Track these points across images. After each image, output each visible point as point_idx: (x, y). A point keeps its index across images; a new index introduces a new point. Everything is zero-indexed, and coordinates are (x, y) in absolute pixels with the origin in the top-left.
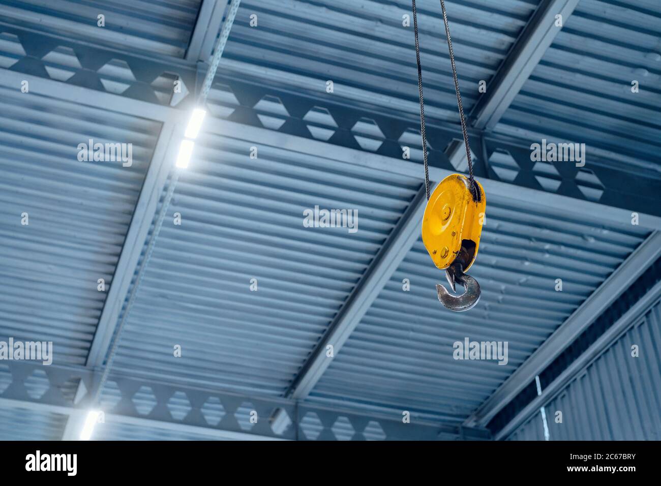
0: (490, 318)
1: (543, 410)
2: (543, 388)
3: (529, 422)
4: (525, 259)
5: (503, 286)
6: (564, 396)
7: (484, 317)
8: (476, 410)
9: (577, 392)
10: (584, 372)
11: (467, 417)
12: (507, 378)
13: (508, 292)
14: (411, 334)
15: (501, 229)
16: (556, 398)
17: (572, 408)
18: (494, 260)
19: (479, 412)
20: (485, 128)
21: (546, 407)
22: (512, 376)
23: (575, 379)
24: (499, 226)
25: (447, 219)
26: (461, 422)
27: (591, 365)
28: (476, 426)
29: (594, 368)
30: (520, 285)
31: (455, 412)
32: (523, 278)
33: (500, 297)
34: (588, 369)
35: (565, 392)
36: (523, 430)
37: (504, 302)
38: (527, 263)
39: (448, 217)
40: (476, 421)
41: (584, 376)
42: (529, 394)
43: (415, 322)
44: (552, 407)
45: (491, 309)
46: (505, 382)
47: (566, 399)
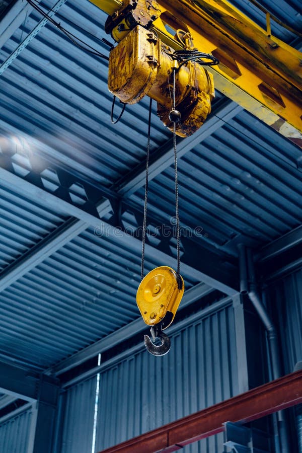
0: (84, 310)
1: (98, 375)
2: (102, 362)
3: (88, 380)
4: (117, 278)
5: (99, 293)
6: (115, 369)
7: (80, 309)
8: (54, 365)
9: (125, 370)
10: (133, 357)
11: (46, 368)
12: (81, 349)
13: (100, 297)
14: (29, 308)
15: (110, 257)
16: (110, 369)
17: (119, 378)
18: (98, 275)
19: (56, 366)
20: (123, 195)
21: (101, 374)
22: (85, 349)
23: (126, 360)
24: (109, 255)
26: (43, 371)
27: (138, 354)
28: (51, 375)
29: (140, 356)
30: (111, 294)
31: (40, 364)
32: (113, 291)
33: (95, 299)
34: (136, 356)
35: (117, 367)
36: (82, 385)
37: (96, 302)
38: (119, 282)
39: (158, 293)
40: (52, 372)
41: (132, 360)
42: (93, 362)
44: (105, 375)
45: (86, 304)
46: (79, 352)
47: (116, 372)
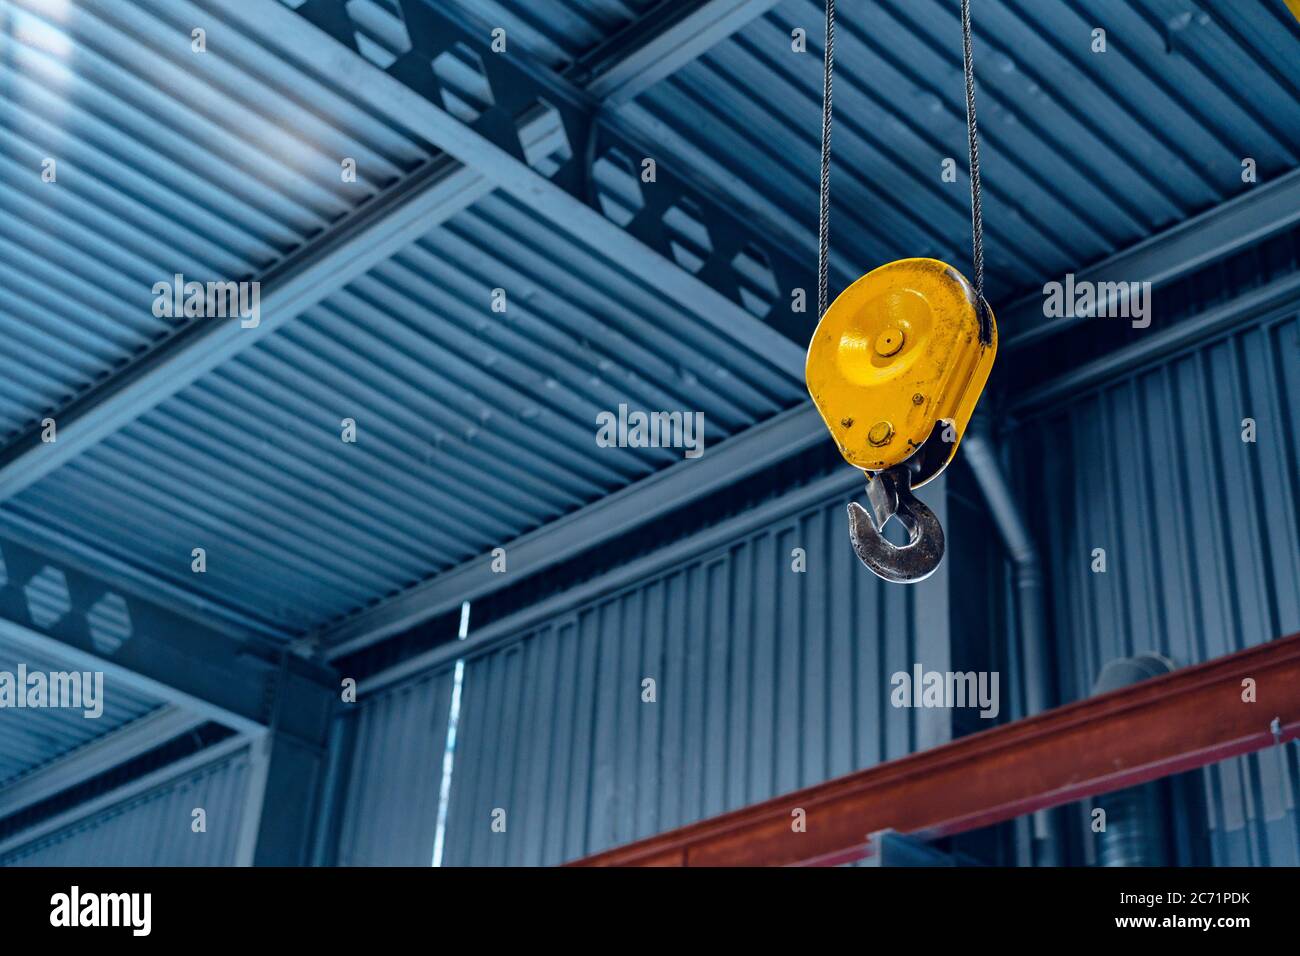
0: (434, 464)
1: (460, 667)
2: (472, 628)
3: (426, 680)
4: (548, 372)
5: (486, 412)
6: (514, 652)
7: (422, 459)
8: (323, 626)
9: (544, 653)
10: (573, 618)
11: (300, 635)
12: (411, 585)
13: (489, 426)
14: (264, 448)
15: (533, 302)
16: (496, 651)
17: (524, 678)
18: (491, 357)
19: (329, 628)
20: (602, 99)
21: (467, 665)
22: (423, 585)
23: (549, 628)
24: (533, 296)
25: (889, 356)
26: (285, 642)
27: (590, 610)
28: (313, 658)
29: (594, 615)
30: (523, 421)
31: (281, 621)
32: (531, 409)
33: (472, 431)
34: (582, 616)
35: (520, 645)
36: (406, 692)
37: (475, 442)
38: (551, 384)
39: (894, 353)
40: (315, 648)
41: (569, 626)
42: (443, 627)
43: (280, 426)
44: (482, 666)
45: (444, 447)
46: (404, 593)
47: (516, 662)
